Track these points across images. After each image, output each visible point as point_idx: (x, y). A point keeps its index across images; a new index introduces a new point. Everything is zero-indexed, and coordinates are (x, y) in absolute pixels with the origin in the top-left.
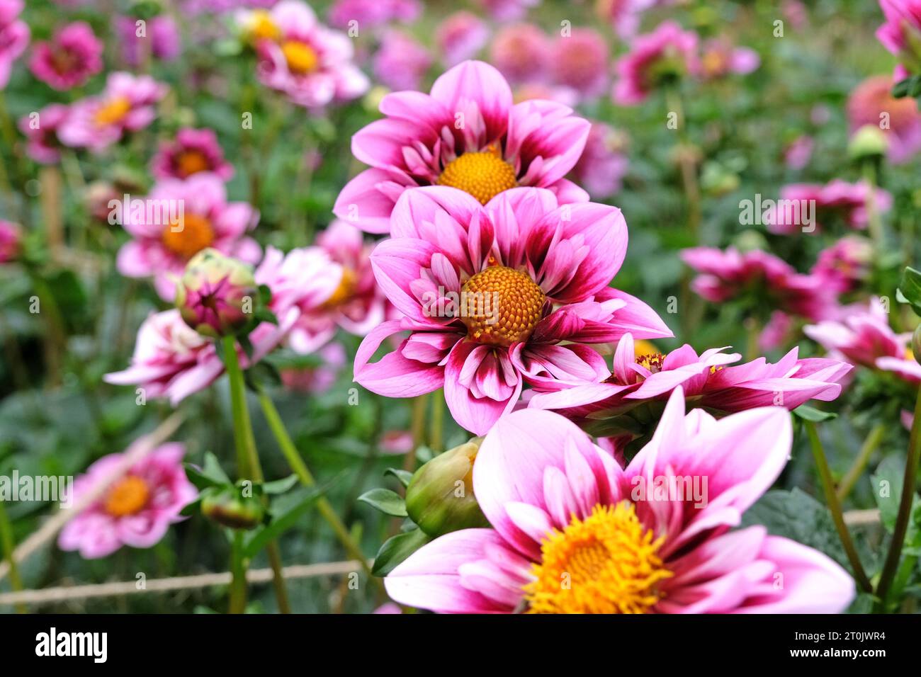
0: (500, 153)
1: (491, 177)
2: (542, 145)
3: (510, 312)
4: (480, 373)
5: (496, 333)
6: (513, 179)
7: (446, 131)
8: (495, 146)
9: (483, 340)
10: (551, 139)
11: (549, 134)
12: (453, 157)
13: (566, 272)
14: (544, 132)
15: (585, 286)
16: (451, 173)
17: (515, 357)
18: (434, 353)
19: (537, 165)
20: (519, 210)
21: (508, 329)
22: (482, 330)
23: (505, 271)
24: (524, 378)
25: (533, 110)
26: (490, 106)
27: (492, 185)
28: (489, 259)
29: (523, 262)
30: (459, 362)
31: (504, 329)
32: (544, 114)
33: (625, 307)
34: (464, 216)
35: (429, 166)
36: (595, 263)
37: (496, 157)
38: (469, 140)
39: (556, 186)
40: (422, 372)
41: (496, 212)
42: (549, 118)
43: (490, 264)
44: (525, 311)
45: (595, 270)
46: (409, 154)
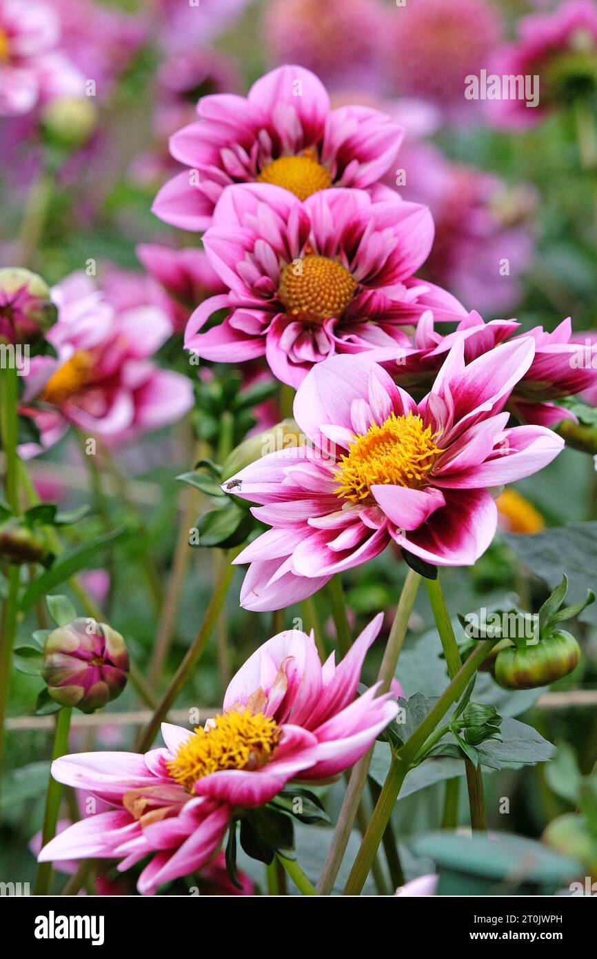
0: (316, 158)
1: (307, 180)
2: (358, 150)
3: (325, 293)
4: (298, 343)
5: (312, 311)
6: (329, 182)
7: (264, 135)
8: (311, 150)
9: (300, 318)
10: (367, 145)
11: (365, 140)
12: (269, 160)
13: (377, 261)
14: (360, 138)
15: (394, 274)
16: (268, 174)
17: (328, 328)
18: (257, 327)
19: (353, 169)
20: (335, 209)
21: (323, 308)
22: (299, 308)
23: (321, 259)
24: (336, 343)
25: (350, 116)
26: (308, 111)
27: (309, 187)
28: (306, 249)
29: (338, 252)
30: (279, 331)
31: (319, 308)
32: (361, 120)
33: (428, 293)
34: (284, 211)
35: (247, 168)
36: (403, 254)
37: (313, 161)
38: (285, 144)
39: (371, 188)
40: (245, 342)
41: (313, 209)
42: (366, 124)
43: (306, 254)
44: (338, 293)
45: (403, 260)
46: (227, 156)
